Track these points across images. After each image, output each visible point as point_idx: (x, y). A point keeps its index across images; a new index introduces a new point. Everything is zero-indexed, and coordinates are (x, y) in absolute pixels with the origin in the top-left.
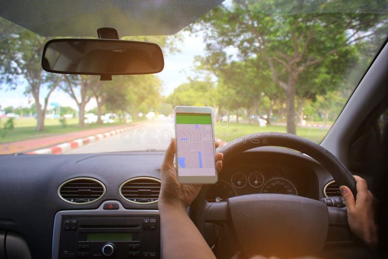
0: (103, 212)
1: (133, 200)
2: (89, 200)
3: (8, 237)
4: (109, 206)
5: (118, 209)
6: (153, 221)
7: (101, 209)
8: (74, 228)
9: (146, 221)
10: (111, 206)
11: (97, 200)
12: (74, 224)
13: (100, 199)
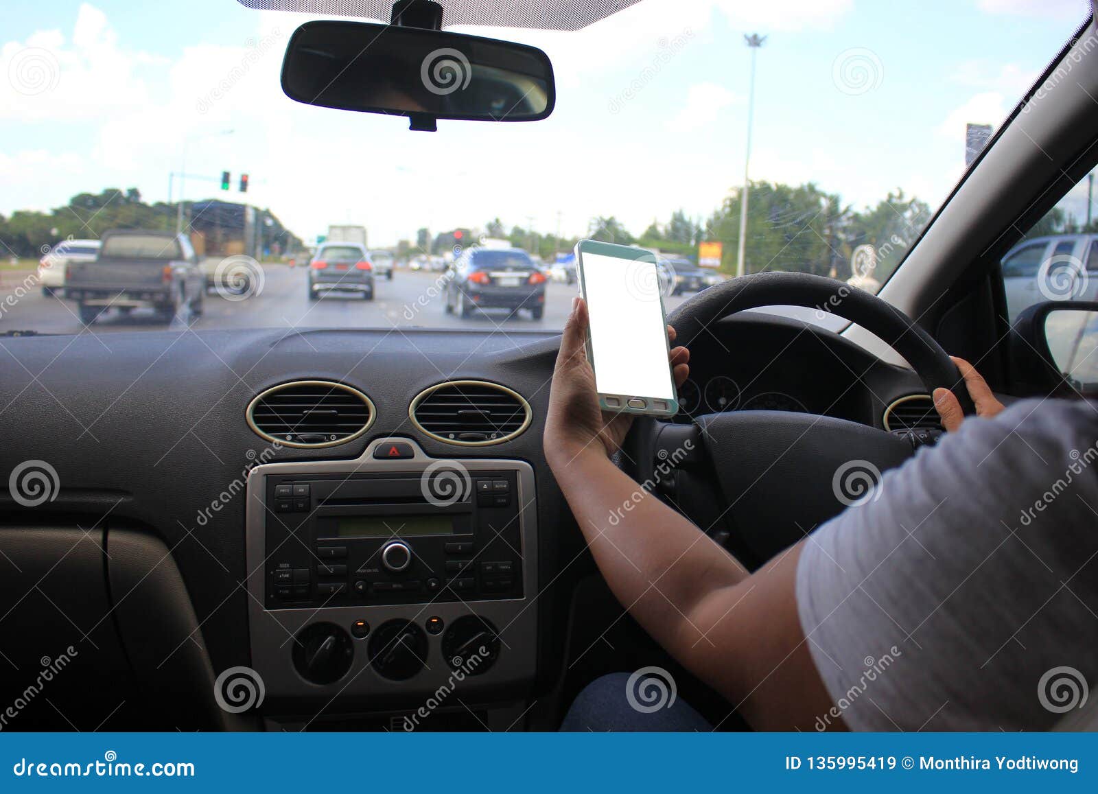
0: (372, 465)
1: (447, 436)
2: (333, 436)
3: (113, 536)
4: (391, 449)
5: (412, 457)
6: (502, 485)
7: (366, 458)
8: (301, 505)
9: (485, 486)
10: (393, 449)
11: (354, 435)
12: (301, 496)
13: (363, 434)
